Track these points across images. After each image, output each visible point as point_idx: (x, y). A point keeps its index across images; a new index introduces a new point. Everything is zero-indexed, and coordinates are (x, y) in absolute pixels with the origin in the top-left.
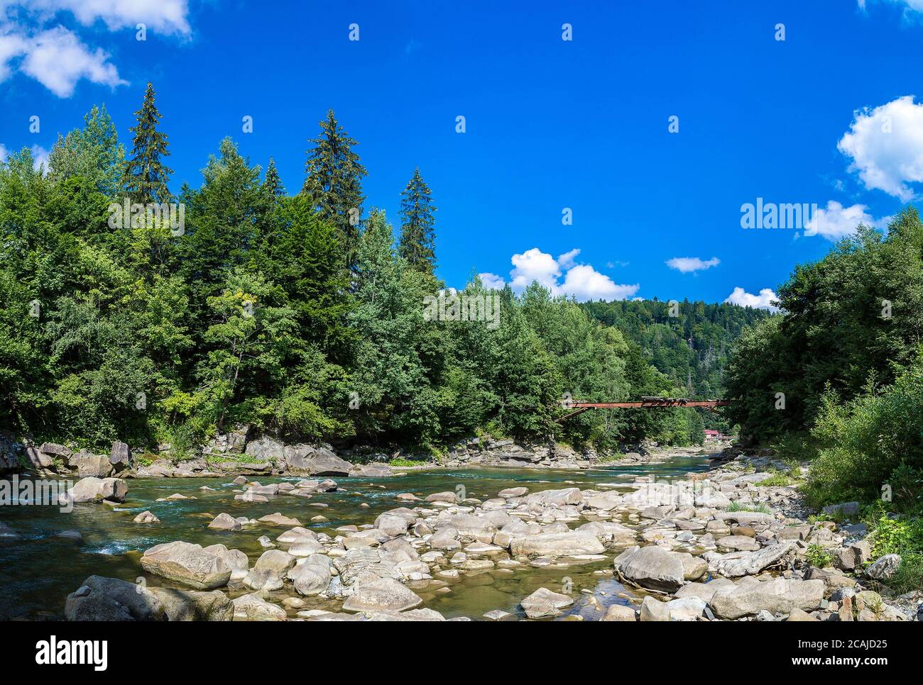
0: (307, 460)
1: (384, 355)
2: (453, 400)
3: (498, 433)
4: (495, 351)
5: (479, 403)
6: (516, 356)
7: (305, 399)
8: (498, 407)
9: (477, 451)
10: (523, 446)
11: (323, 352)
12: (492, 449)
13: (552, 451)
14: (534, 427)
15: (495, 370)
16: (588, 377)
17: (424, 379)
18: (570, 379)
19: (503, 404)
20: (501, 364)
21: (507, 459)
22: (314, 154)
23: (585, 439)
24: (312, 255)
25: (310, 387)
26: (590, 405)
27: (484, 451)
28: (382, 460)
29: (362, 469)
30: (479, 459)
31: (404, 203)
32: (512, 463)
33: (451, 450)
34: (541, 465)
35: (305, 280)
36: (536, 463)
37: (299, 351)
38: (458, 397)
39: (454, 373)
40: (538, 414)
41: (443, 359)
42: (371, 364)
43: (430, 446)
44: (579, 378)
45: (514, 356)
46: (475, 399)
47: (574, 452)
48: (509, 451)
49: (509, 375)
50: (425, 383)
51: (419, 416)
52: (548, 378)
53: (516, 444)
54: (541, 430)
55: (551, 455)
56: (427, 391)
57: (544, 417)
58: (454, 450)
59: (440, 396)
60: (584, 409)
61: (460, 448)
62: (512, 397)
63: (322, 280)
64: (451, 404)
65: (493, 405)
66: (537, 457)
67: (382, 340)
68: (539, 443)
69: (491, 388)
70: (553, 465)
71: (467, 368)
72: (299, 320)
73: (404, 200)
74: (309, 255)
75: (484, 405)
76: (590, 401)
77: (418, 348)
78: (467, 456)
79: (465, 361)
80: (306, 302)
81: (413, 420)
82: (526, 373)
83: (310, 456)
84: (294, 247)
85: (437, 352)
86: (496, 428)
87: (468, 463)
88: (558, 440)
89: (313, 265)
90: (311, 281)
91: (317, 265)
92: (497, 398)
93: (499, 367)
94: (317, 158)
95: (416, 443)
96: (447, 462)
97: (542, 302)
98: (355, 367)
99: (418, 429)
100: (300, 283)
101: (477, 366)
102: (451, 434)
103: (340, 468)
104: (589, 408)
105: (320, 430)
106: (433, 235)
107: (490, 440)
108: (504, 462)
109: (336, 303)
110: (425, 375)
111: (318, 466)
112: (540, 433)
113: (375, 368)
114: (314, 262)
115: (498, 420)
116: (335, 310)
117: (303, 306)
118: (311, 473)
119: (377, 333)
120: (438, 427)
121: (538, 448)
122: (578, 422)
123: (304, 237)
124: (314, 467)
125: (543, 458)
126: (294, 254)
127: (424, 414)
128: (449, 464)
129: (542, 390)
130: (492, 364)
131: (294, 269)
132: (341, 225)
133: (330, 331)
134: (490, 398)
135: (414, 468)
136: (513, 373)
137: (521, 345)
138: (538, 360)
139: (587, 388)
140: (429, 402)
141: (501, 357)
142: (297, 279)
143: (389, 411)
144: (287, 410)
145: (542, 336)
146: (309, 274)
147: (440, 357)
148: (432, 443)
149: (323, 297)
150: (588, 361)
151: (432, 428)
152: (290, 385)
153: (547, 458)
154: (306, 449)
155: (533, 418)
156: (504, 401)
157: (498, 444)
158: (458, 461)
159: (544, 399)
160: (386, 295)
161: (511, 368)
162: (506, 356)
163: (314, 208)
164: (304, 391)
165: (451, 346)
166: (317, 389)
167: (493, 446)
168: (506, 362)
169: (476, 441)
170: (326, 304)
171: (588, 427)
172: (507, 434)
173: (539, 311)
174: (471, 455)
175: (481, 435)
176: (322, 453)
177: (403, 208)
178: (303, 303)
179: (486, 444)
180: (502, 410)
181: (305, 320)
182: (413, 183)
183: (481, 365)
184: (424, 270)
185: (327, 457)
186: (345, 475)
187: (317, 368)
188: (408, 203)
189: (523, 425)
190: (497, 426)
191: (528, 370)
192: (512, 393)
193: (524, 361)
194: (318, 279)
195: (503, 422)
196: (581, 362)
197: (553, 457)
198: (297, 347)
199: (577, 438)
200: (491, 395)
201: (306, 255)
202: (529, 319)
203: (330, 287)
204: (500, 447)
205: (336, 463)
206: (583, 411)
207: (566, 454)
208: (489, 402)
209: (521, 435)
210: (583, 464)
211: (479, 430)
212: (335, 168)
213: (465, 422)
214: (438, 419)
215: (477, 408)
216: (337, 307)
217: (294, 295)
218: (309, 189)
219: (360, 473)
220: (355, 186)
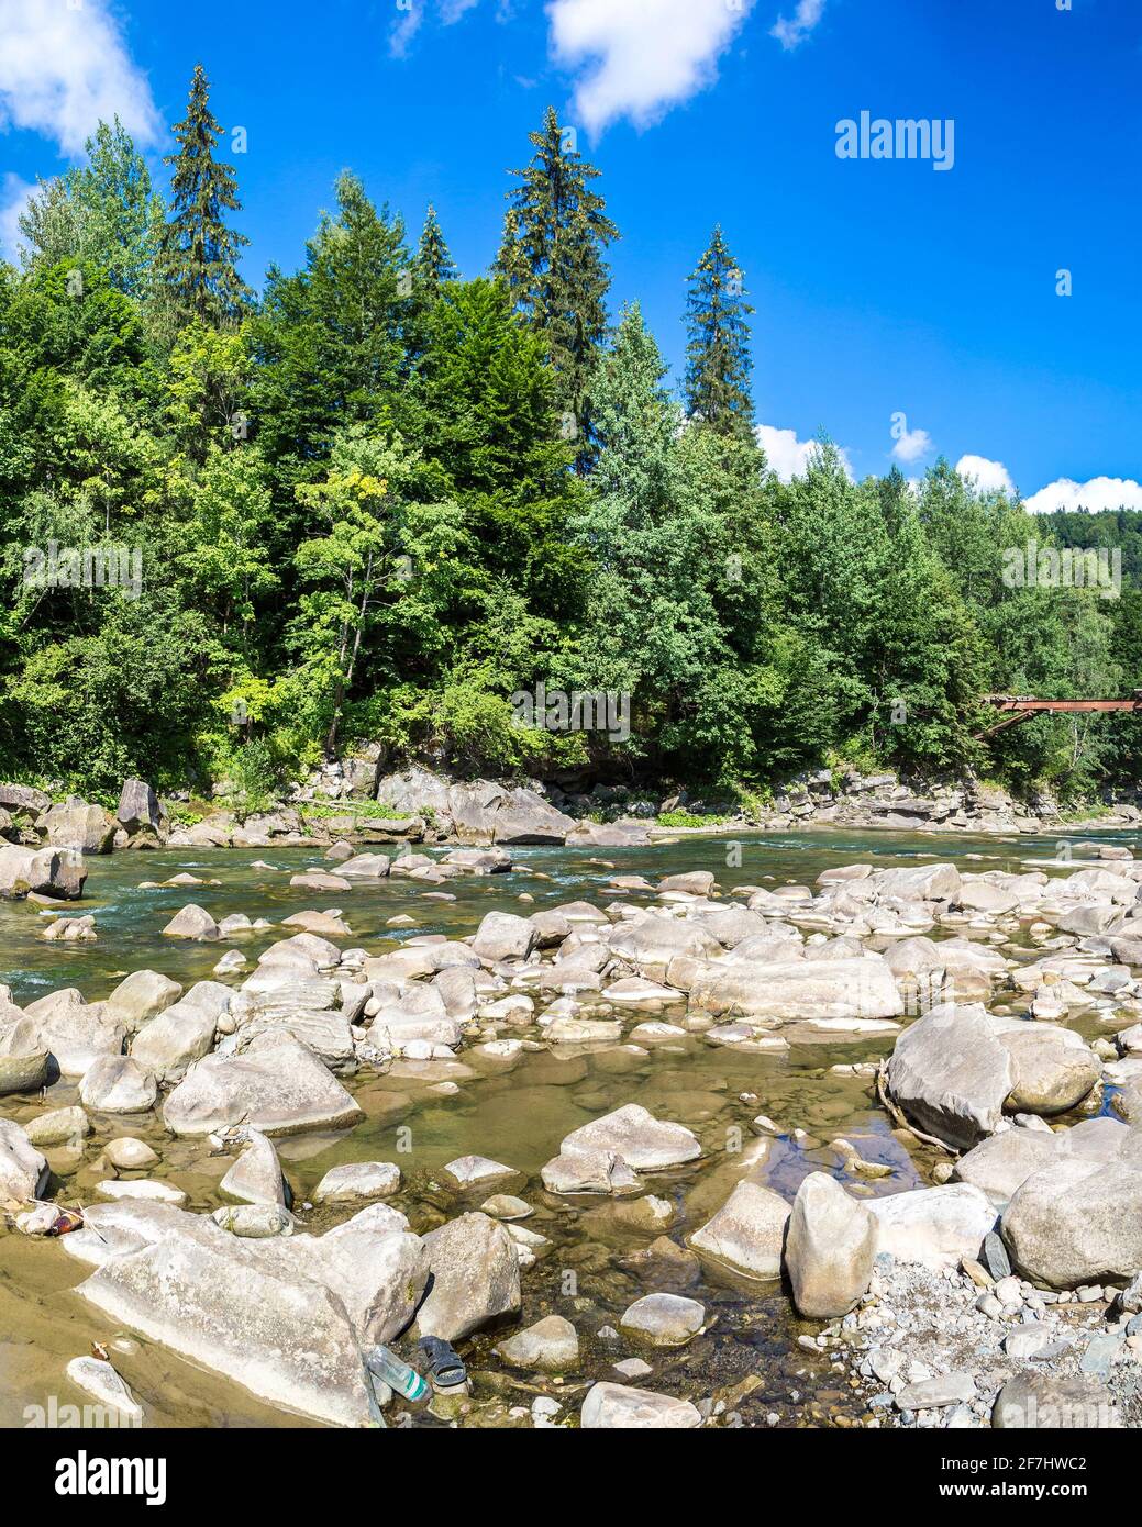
0: (492, 811)
1: (640, 601)
2: (778, 693)
3: (867, 760)
4: (861, 594)
5: (830, 699)
6: (900, 603)
7: (487, 688)
8: (868, 707)
9: (828, 797)
10: (914, 786)
11: (523, 595)
12: (855, 793)
13: (970, 798)
14: (935, 748)
15: (862, 631)
16: (1040, 649)
17: (725, 649)
18: (1006, 652)
19: (876, 701)
20: (872, 621)
21: (884, 812)
23: (1035, 773)
24: (500, 399)
25: (498, 665)
26: (1039, 705)
27: (841, 798)
28: (638, 815)
29: (592, 830)
30: (832, 812)
31: (692, 297)
32: (893, 821)
33: (777, 794)
34: (948, 825)
35: (486, 450)
36: (940, 821)
37: (476, 593)
38: (790, 687)
39: (784, 640)
40: (943, 722)
41: (757, 610)
42: (614, 617)
43: (738, 787)
44: (1023, 653)
45: (896, 605)
46: (823, 692)
47: (1010, 801)
48: (888, 798)
49: (887, 641)
50: (729, 658)
51: (712, 723)
52: (961, 649)
53: (902, 783)
54: (949, 754)
55: (969, 806)
56: (726, 675)
57: (954, 729)
58: (783, 793)
59: (754, 684)
60: (1029, 713)
61: (796, 790)
62: (892, 687)
63: (521, 448)
64: (776, 701)
65: (857, 704)
66: (940, 808)
67: (636, 569)
68: (944, 782)
69: (854, 669)
70: (971, 826)
71: (809, 629)
72: (475, 531)
73: (692, 292)
74: (496, 398)
75: (839, 704)
76: (1041, 697)
77: (710, 588)
78: (809, 808)
79: (805, 616)
80: (490, 493)
81: (700, 733)
82: (918, 638)
83: (497, 804)
84: (468, 383)
85: (746, 595)
86: (864, 751)
87: (811, 822)
88: (982, 776)
89: (503, 419)
90: (498, 451)
91: (508, 418)
92: (864, 689)
93: (869, 626)
95: (710, 779)
96: (771, 818)
97: (955, 499)
98: (586, 624)
99: (712, 751)
100: (477, 455)
101: (826, 624)
102: (778, 762)
103: (549, 828)
104: (1040, 711)
105: (518, 753)
106: (746, 363)
107: (853, 775)
108: (878, 818)
109: (550, 496)
110: (728, 640)
111: (508, 825)
112: (944, 761)
113: (622, 626)
114: (505, 413)
115: (866, 733)
116: (542, 510)
117: (483, 501)
118: (496, 839)
119: (628, 556)
120: (749, 746)
121: (942, 790)
122: (1020, 737)
123: (486, 362)
124: (503, 827)
125: (953, 812)
126: (468, 397)
127: (721, 719)
128: (771, 823)
129: (951, 673)
130: (855, 622)
131: (463, 429)
132: (565, 340)
133: (535, 552)
134: (851, 689)
135: (703, 830)
136: (894, 638)
137: (911, 582)
138: (944, 613)
139: (1038, 671)
140: (729, 695)
141: (872, 608)
142: (472, 447)
143: (658, 716)
144: (451, 712)
145: (954, 567)
146: (497, 436)
147: (752, 603)
148: (742, 779)
149: (524, 484)
150: (1040, 617)
151: (738, 749)
152: (459, 660)
153: (961, 812)
154: (489, 789)
155: (932, 731)
156: (879, 695)
157: (868, 782)
158: (792, 817)
159: (954, 693)
160: (644, 481)
161: (890, 630)
162: (880, 604)
163: (512, 305)
164: (485, 673)
165: (775, 584)
166: (511, 668)
167: (858, 787)
168: (882, 616)
169: (825, 776)
170: (528, 498)
171: (1038, 750)
172: (884, 763)
173: (950, 516)
174: (816, 804)
175: (835, 765)
176: (521, 799)
177: (692, 308)
178: (483, 495)
179: (845, 782)
180: (874, 715)
181: (487, 530)
182: (709, 258)
183: (834, 624)
184: (725, 430)
185: (530, 805)
186: (559, 842)
187: (509, 626)
188: (701, 297)
189: (913, 743)
190: (864, 746)
191: (922, 633)
192: (892, 680)
193: (914, 614)
194: (513, 448)
195: (877, 737)
196: (1027, 618)
197: (972, 809)
198: (471, 584)
199: (1018, 770)
200: (854, 685)
201: (489, 398)
202: (930, 533)
203: (537, 464)
204: (871, 789)
205: (547, 818)
206: (1029, 718)
207: (995, 803)
208: (851, 698)
209: (909, 762)
210: (1029, 823)
211: (831, 756)
213: (803, 737)
214: (749, 731)
215: (824, 712)
216: (547, 504)
217: (466, 481)
218: (502, 266)
219: (587, 839)
220: (590, 258)
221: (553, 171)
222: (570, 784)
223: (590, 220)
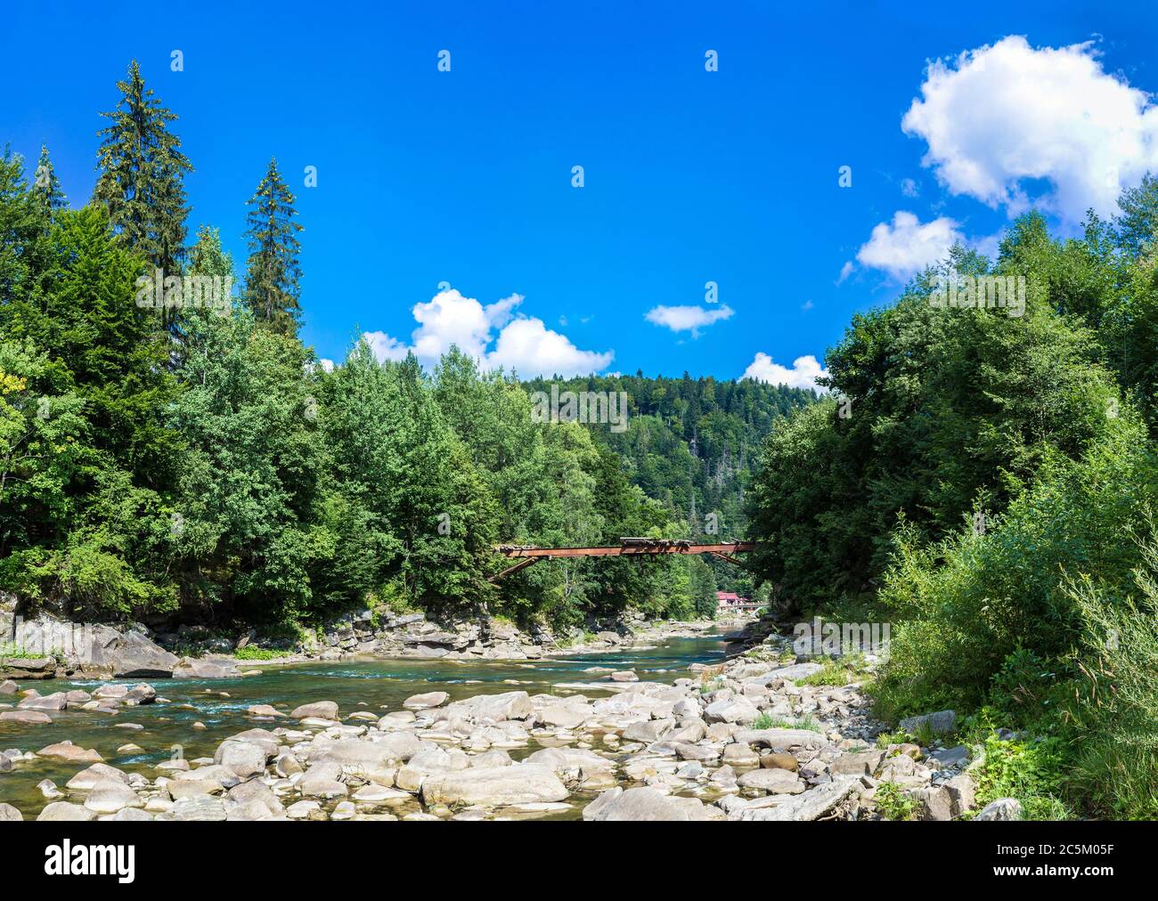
0: (110, 651)
1: (220, 472)
2: (331, 547)
3: (400, 602)
4: (394, 464)
5: (370, 552)
6: (426, 470)
7: (104, 549)
8: (400, 558)
9: (369, 633)
10: (439, 622)
11: (129, 469)
12: (391, 629)
13: (485, 630)
14: (457, 591)
15: (395, 496)
16: (538, 506)
17: (288, 512)
18: (511, 509)
19: (407, 553)
20: (404, 487)
21: (414, 644)
22: (110, 137)
23: (534, 610)
24: (110, 308)
25: (111, 530)
26: (541, 553)
27: (379, 633)
28: (221, 650)
29: (193, 665)
30: (373, 645)
31: (252, 217)
32: (423, 652)
33: (327, 631)
34: (468, 654)
35: (100, 350)
36: (462, 650)
37: (91, 469)
38: (339, 542)
39: (332, 503)
40: (463, 569)
41: (314, 480)
42: (200, 488)
43: (296, 625)
44: (524, 508)
45: (423, 473)
46: (364, 545)
47: (518, 632)
48: (418, 633)
49: (416, 504)
50: (288, 518)
51: (279, 574)
52: (476, 508)
53: (428, 619)
54: (468, 595)
55: (484, 637)
56: (291, 534)
57: (472, 575)
58: (333, 631)
59: (312, 541)
60: (532, 559)
61: (343, 628)
62: (421, 541)
63: (125, 349)
64: (330, 554)
65: (392, 555)
66: (461, 640)
67: (217, 447)
68: (465, 618)
69: (389, 526)
70: (487, 654)
71: (351, 493)
72: (91, 418)
73: (252, 213)
74: (105, 308)
75: (378, 555)
76: (542, 546)
77: (275, 461)
78: (353, 642)
79: (347, 482)
80: (102, 387)
81: (268, 582)
82: (441, 500)
83: (114, 645)
84: (81, 295)
85: (305, 468)
86: (399, 594)
87: (355, 653)
88: (494, 612)
89: (112, 325)
90: (109, 352)
91: (116, 324)
92: (398, 542)
93: (401, 491)
94: (115, 144)
95: (275, 620)
96: (323, 651)
97: (465, 382)
98: (178, 495)
99: (278, 597)
100: (91, 355)
101: (366, 490)
102: (329, 603)
103: (158, 664)
104: (540, 558)
105: (127, 601)
106: (297, 272)
107: (389, 614)
108: (410, 650)
109: (149, 389)
110: (288, 504)
111: (124, 661)
112: (465, 601)
113: (208, 495)
114: (113, 320)
115: (400, 580)
116: (144, 399)
117: (97, 394)
118: (115, 673)
119: (211, 436)
120: (309, 593)
121: (463, 625)
122: (524, 579)
123: (96, 278)
124: (120, 663)
125: (472, 643)
126: (81, 306)
127: (284, 571)
128: (326, 655)
129: (468, 528)
130: (389, 488)
131: (80, 333)
132: (153, 257)
133: (138, 434)
134: (388, 543)
135: (273, 661)
136: (422, 502)
137: (433, 454)
138: (462, 478)
139: (536, 524)
140: (292, 551)
141: (404, 475)
142: (86, 348)
143: (234, 567)
144: (76, 568)
145: (465, 439)
146: (106, 339)
147: (310, 475)
148: (299, 619)
149: (128, 379)
150: (537, 479)
151: (299, 595)
152: (79, 526)
153: (478, 643)
154: (108, 632)
155: (455, 577)
156: (409, 548)
157: (401, 620)
158: (340, 650)
159: (471, 544)
160: (224, 374)
161: (419, 494)
162: (410, 473)
163: (111, 228)
164: (101, 537)
165: (327, 457)
166: (121, 532)
167: (393, 624)
168: (412, 482)
169: (367, 615)
170: (132, 389)
171: (539, 589)
172: (414, 603)
173: (461, 396)
174: (359, 639)
175: (375, 605)
176: (132, 640)
177: (252, 226)
178: (96, 389)
179: (383, 620)
180: (406, 564)
181: (99, 417)
182: (266, 185)
183: (372, 488)
184: (282, 330)
185: (140, 645)
186: (168, 675)
187: (118, 497)
188: (259, 218)
189: (439, 586)
190: (399, 590)
191: (445, 495)
192: (421, 535)
193: (437, 480)
194: (120, 349)
195: (408, 583)
196: (527, 480)
197: (487, 640)
198: (88, 461)
199: (522, 606)
200: (389, 539)
201: (100, 308)
202: (445, 411)
203: (138, 362)
204: (403, 626)
205: (154, 655)
206: (531, 563)
207: (506, 635)
208: (386, 550)
209: (436, 604)
210: (532, 650)
211: (371, 598)
212: (143, 159)
213: (350, 583)
214: (307, 580)
215: (366, 563)
216: (147, 394)
217: (84, 377)
218: (102, 196)
219: (189, 672)
220: (174, 189)
221: (138, 115)
222: (159, 625)
223: (172, 156)
